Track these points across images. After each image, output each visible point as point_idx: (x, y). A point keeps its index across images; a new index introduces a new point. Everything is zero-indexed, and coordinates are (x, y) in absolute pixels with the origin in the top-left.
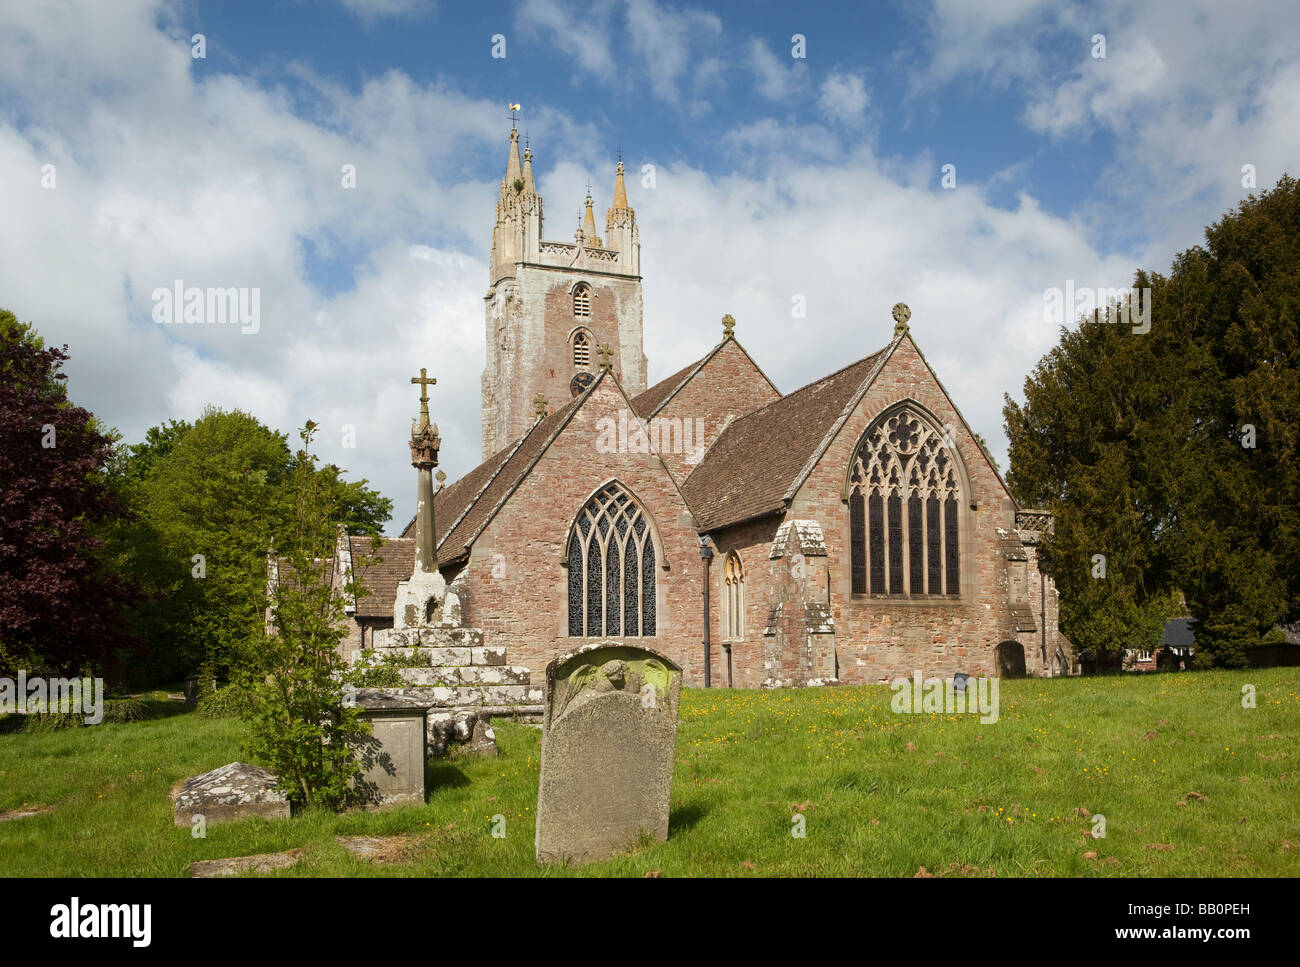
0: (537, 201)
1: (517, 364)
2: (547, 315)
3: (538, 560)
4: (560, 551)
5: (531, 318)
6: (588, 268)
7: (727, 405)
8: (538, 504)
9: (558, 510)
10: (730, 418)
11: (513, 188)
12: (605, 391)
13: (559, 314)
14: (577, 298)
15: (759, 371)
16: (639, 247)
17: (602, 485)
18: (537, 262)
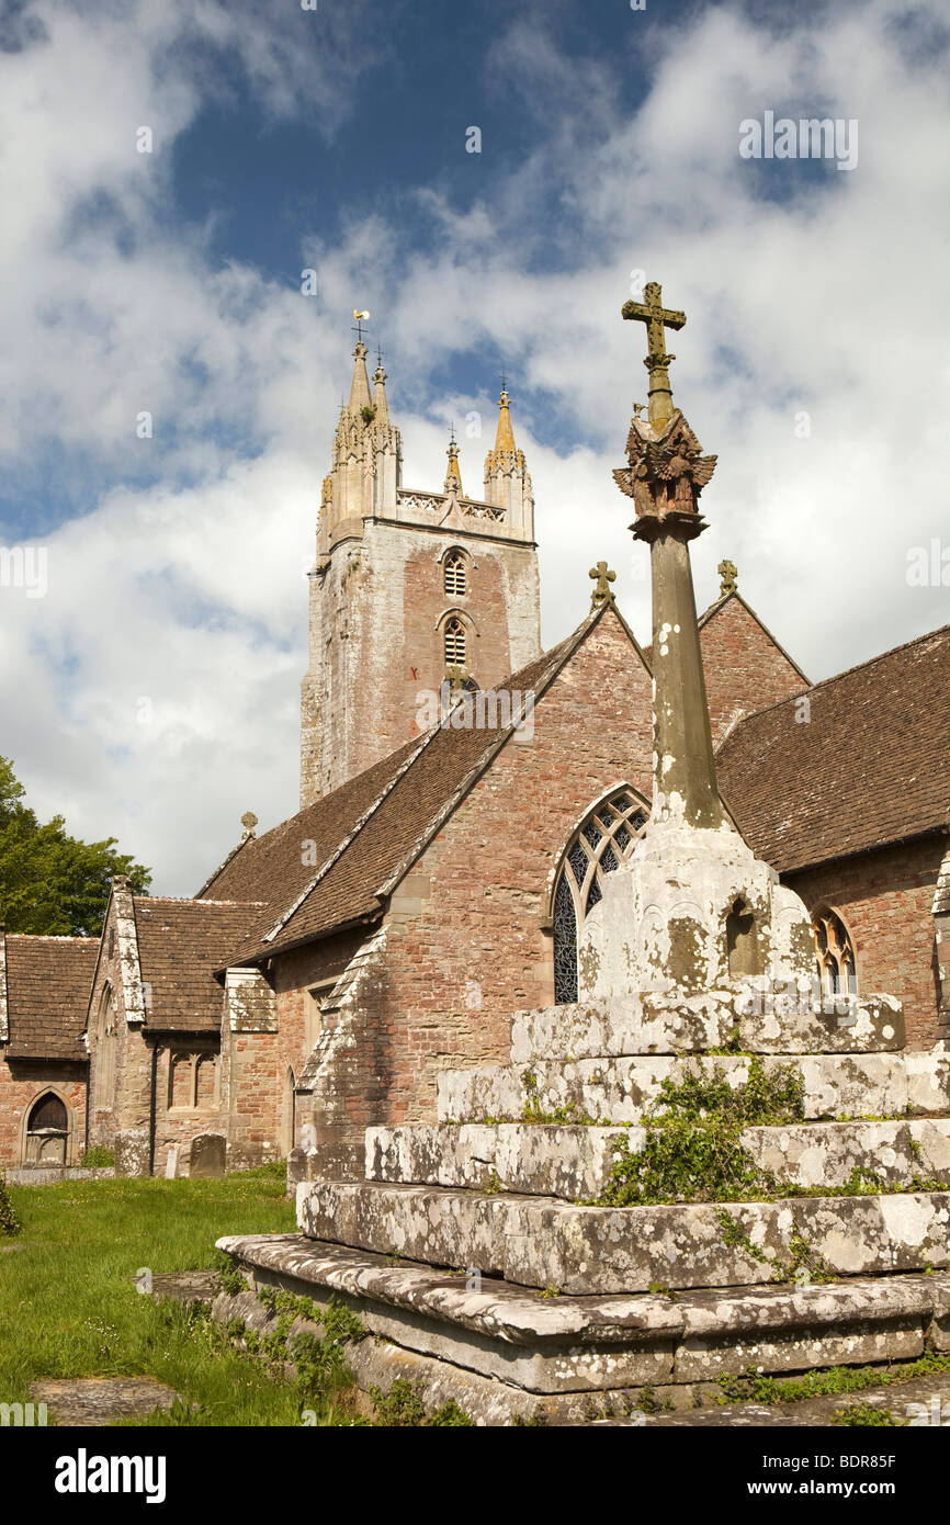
0: (394, 435)
1: (364, 659)
2: (408, 591)
3: (504, 922)
4: (540, 907)
5: (384, 593)
6: (464, 529)
7: (732, 695)
8: (502, 823)
9: (535, 833)
10: (739, 713)
11: (360, 418)
12: (605, 638)
13: (424, 591)
14: (449, 570)
15: (775, 644)
16: (533, 503)
17: (606, 793)
18: (393, 517)
